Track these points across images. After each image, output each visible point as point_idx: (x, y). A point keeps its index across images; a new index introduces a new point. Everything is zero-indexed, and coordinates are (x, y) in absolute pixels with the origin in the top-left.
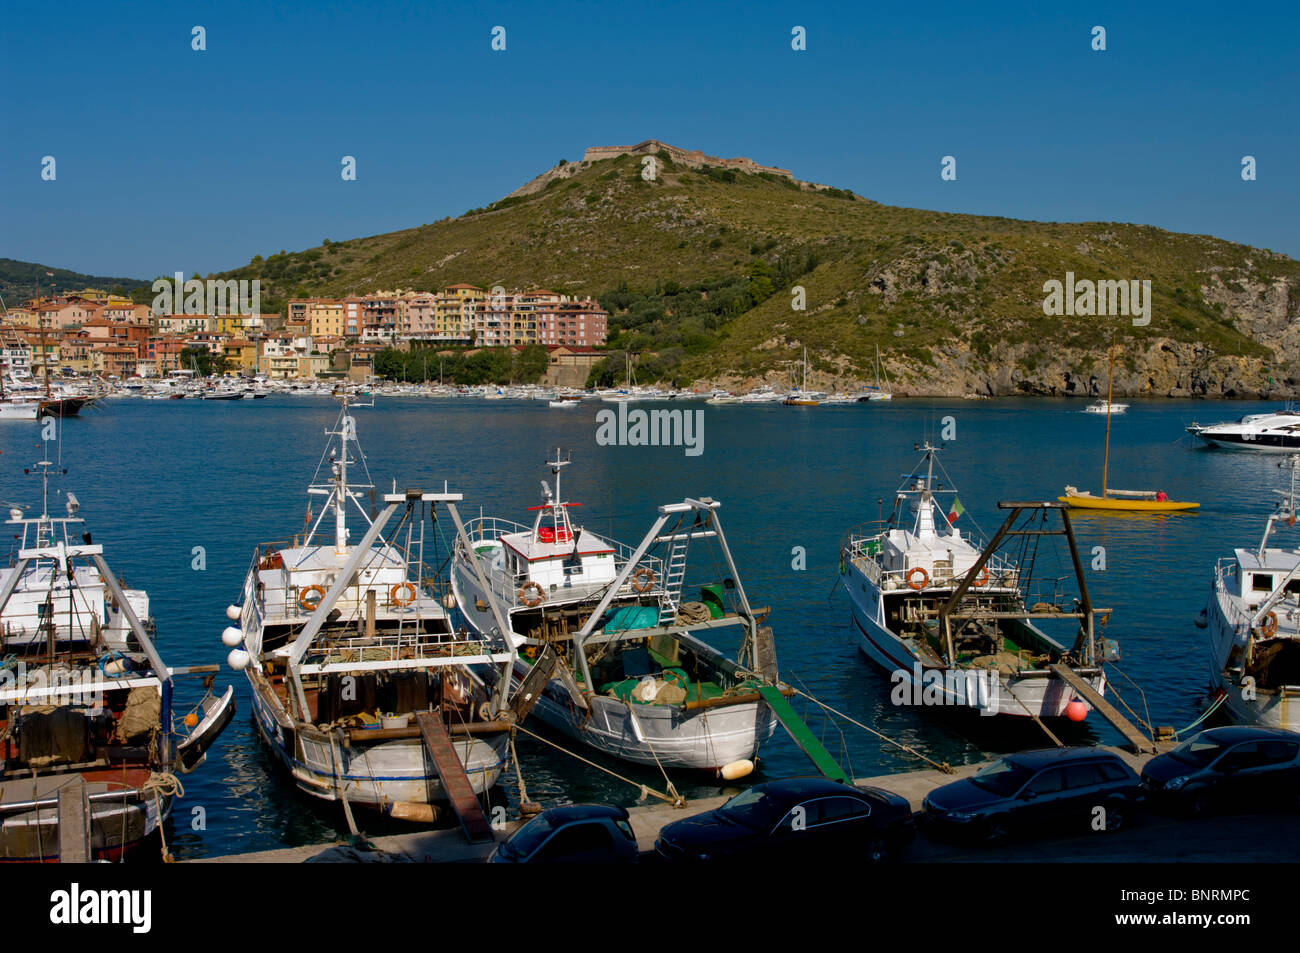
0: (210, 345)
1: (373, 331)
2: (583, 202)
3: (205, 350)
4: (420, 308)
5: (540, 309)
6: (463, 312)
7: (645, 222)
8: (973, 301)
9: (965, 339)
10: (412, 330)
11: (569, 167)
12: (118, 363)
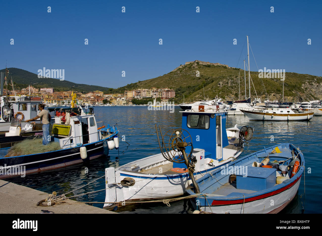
0: (108, 99)
1: (137, 96)
2: (179, 72)
3: (107, 100)
4: (144, 92)
5: (163, 91)
6: (150, 92)
7: (189, 75)
8: (237, 87)
9: (233, 94)
10: (143, 96)
11: (182, 66)
12: (92, 102)
